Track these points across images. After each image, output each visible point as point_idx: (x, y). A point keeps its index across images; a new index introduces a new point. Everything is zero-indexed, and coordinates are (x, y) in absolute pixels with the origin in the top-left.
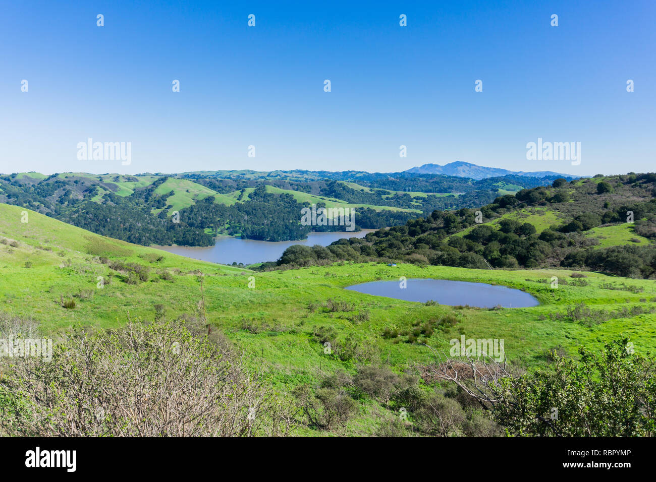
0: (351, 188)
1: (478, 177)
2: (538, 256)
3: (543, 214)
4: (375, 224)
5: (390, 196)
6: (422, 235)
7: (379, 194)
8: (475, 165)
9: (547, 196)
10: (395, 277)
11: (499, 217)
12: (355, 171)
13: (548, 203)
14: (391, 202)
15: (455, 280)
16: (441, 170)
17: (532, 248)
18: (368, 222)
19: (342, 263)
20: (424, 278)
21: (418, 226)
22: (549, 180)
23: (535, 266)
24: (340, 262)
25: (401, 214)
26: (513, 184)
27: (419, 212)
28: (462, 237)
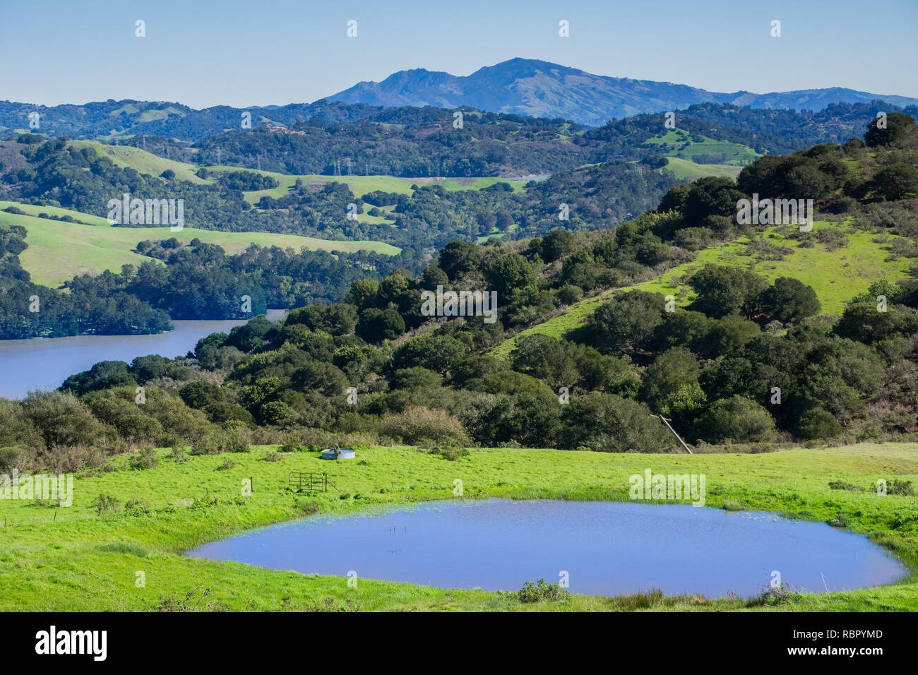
0: (123, 165)
1: (592, 115)
2: (838, 395)
3: (841, 244)
4: (224, 300)
5: (275, 194)
6: (407, 338)
7: (233, 187)
8: (578, 72)
9: (848, 178)
10: (369, 501)
11: (688, 261)
12: (134, 102)
13: (854, 202)
14: (277, 215)
15: (589, 500)
16: (458, 93)
17: (815, 367)
18: (198, 295)
19: (147, 458)
20: (476, 496)
21: (392, 305)
22: (844, 119)
23: (832, 433)
24: (136, 451)
25: (318, 261)
26: (718, 137)
27: (386, 249)
28: (558, 336)
